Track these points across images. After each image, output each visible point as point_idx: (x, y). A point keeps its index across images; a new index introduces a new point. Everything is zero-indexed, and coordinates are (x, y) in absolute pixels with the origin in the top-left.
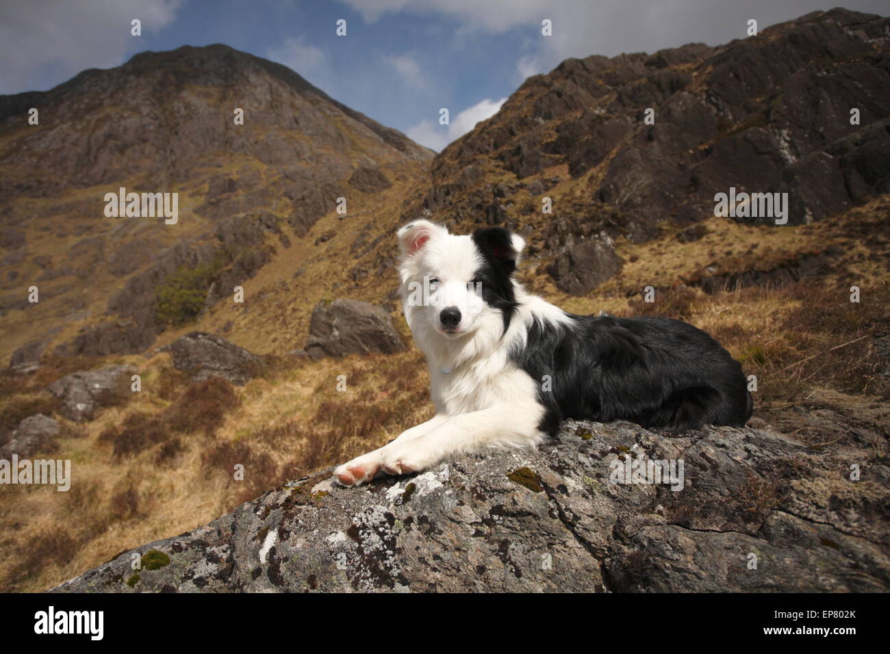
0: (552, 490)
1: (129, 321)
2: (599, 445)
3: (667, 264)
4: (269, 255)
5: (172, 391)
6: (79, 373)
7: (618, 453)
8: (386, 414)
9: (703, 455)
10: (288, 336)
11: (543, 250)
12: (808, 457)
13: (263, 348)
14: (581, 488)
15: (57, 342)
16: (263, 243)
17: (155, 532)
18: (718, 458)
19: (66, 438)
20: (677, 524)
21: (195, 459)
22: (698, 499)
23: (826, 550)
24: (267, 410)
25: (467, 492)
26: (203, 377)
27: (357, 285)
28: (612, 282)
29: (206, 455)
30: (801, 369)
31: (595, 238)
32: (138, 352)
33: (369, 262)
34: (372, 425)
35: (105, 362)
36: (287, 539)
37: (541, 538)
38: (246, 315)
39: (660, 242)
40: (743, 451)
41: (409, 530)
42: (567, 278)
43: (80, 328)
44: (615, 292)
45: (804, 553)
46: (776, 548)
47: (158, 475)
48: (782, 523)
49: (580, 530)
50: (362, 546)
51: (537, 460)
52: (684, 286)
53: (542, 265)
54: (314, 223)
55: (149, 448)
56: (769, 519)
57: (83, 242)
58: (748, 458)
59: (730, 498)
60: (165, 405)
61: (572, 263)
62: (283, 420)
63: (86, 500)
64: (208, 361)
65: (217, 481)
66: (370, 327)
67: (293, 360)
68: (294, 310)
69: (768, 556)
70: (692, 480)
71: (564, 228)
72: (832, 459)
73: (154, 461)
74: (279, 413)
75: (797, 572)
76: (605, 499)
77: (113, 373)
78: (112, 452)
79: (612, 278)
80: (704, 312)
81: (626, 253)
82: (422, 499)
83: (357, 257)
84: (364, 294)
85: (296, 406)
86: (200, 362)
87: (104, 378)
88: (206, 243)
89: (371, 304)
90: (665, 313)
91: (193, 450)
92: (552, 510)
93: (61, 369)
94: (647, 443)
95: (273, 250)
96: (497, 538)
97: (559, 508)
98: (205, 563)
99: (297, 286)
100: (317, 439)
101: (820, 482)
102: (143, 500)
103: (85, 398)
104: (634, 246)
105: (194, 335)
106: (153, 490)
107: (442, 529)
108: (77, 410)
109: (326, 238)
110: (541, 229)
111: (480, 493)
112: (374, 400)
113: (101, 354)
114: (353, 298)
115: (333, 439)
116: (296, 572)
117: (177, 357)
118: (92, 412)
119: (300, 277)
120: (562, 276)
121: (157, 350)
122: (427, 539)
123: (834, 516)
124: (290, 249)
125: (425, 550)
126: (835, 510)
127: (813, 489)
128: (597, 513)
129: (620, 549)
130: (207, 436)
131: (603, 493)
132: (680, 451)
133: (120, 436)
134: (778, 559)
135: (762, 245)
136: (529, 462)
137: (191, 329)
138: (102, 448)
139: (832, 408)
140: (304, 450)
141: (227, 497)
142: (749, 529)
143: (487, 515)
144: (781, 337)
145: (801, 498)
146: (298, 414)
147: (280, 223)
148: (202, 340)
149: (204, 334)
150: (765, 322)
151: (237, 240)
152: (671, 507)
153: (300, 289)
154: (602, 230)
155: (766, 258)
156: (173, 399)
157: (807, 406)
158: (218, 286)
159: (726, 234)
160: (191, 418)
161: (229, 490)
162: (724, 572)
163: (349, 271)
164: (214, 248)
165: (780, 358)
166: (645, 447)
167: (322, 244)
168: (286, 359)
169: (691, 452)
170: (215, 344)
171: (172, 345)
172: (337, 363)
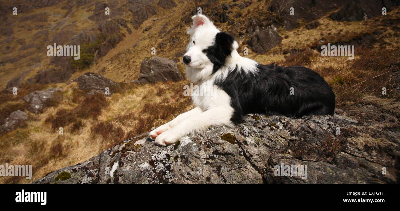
0: (241, 143)
1: (59, 68)
2: (262, 123)
3: (302, 39)
4: (122, 38)
5: (78, 99)
6: (36, 92)
7: (270, 127)
8: (174, 108)
9: (309, 127)
10: (131, 74)
11: (245, 34)
12: (356, 127)
13: (119, 79)
14: (253, 142)
15: (27, 78)
16: (119, 32)
17: (70, 163)
18: (316, 128)
19: (30, 121)
20: (297, 158)
21: (89, 130)
22: (306, 147)
23: (361, 169)
24: (121, 107)
25: (203, 144)
26: (92, 92)
27: (162, 50)
28: (277, 47)
29: (93, 128)
30: (359, 87)
31: (269, 28)
32: (63, 82)
33: (167, 40)
34: (167, 114)
35: (48, 87)
36: (122, 166)
37: (235, 165)
38: (112, 64)
39: (298, 29)
40: (327, 125)
41: (176, 162)
42: (256, 46)
43: (37, 71)
44: (278, 52)
45: (351, 170)
46: (339, 169)
47: (72, 137)
48: (343, 157)
49: (253, 161)
50: (156, 169)
51: (234, 130)
52: (310, 49)
53: (245, 40)
54: (142, 23)
55: (68, 125)
56: (337, 156)
57: (39, 32)
58: (329, 128)
59: (321, 146)
60: (75, 106)
61: (258, 39)
62: (127, 112)
63: (39, 149)
64: (94, 86)
65: (98, 140)
66: (167, 69)
67: (133, 85)
68: (134, 62)
69: (335, 172)
70: (304, 138)
71: (255, 24)
72: (367, 128)
73: (70, 131)
74: (126, 109)
75: (349, 179)
76: (264, 147)
77: (52, 92)
78: (51, 127)
79: (277, 46)
80: (317, 61)
81: (283, 34)
82: (183, 148)
83: (161, 38)
84: (165, 54)
85: (134, 105)
86: (91, 86)
87: (48, 94)
88: (94, 32)
89: (168, 59)
90: (299, 62)
91: (87, 126)
92: (240, 152)
93: (28, 90)
94: (284, 121)
95: (124, 35)
96: (216, 165)
97: (244, 151)
98: (86, 177)
99: (135, 51)
100: (142, 120)
101: (360, 139)
102: (65, 149)
103: (39, 103)
104: (286, 31)
105: (88, 74)
106: (69, 144)
107: (191, 161)
108: (36, 108)
109: (148, 29)
110: (244, 24)
111: (208, 145)
112: (169, 102)
113: (47, 83)
114: (160, 56)
115: (149, 120)
116: (126, 181)
117: (80, 84)
118: (42, 109)
119: (136, 47)
120: (254, 45)
121: (72, 81)
122: (184, 165)
123: (366, 154)
124: (132, 34)
125: (184, 170)
126: (366, 151)
127: (357, 142)
128: (261, 153)
129: (271, 169)
130: (94, 120)
131: (263, 144)
132: (299, 125)
133: (55, 120)
134: (340, 173)
135: (345, 30)
136: (231, 131)
137: (87, 71)
138: (47, 125)
139: (373, 104)
140: (137, 125)
141: (102, 147)
142: (328, 160)
143: (211, 154)
144: (350, 72)
145: (351, 146)
146: (135, 109)
147: (127, 23)
148: (92, 76)
149: (93, 73)
150: (344, 65)
151: (108, 31)
152: (294, 150)
153: (136, 53)
154: (272, 24)
155: (346, 36)
156: (79, 103)
157: (362, 103)
158: (100, 51)
159: (328, 25)
160: (87, 111)
161: (103, 144)
162: (316, 179)
163: (158, 44)
164: (97, 34)
165: (350, 82)
166: (283, 123)
167: (146, 32)
168: (129, 84)
169: (303, 125)
170: (97, 78)
171: (78, 79)
172: (152, 85)
